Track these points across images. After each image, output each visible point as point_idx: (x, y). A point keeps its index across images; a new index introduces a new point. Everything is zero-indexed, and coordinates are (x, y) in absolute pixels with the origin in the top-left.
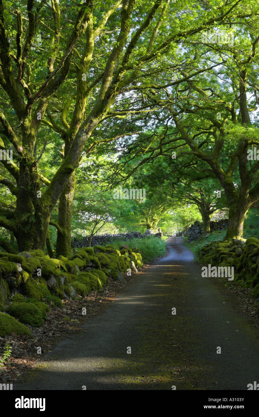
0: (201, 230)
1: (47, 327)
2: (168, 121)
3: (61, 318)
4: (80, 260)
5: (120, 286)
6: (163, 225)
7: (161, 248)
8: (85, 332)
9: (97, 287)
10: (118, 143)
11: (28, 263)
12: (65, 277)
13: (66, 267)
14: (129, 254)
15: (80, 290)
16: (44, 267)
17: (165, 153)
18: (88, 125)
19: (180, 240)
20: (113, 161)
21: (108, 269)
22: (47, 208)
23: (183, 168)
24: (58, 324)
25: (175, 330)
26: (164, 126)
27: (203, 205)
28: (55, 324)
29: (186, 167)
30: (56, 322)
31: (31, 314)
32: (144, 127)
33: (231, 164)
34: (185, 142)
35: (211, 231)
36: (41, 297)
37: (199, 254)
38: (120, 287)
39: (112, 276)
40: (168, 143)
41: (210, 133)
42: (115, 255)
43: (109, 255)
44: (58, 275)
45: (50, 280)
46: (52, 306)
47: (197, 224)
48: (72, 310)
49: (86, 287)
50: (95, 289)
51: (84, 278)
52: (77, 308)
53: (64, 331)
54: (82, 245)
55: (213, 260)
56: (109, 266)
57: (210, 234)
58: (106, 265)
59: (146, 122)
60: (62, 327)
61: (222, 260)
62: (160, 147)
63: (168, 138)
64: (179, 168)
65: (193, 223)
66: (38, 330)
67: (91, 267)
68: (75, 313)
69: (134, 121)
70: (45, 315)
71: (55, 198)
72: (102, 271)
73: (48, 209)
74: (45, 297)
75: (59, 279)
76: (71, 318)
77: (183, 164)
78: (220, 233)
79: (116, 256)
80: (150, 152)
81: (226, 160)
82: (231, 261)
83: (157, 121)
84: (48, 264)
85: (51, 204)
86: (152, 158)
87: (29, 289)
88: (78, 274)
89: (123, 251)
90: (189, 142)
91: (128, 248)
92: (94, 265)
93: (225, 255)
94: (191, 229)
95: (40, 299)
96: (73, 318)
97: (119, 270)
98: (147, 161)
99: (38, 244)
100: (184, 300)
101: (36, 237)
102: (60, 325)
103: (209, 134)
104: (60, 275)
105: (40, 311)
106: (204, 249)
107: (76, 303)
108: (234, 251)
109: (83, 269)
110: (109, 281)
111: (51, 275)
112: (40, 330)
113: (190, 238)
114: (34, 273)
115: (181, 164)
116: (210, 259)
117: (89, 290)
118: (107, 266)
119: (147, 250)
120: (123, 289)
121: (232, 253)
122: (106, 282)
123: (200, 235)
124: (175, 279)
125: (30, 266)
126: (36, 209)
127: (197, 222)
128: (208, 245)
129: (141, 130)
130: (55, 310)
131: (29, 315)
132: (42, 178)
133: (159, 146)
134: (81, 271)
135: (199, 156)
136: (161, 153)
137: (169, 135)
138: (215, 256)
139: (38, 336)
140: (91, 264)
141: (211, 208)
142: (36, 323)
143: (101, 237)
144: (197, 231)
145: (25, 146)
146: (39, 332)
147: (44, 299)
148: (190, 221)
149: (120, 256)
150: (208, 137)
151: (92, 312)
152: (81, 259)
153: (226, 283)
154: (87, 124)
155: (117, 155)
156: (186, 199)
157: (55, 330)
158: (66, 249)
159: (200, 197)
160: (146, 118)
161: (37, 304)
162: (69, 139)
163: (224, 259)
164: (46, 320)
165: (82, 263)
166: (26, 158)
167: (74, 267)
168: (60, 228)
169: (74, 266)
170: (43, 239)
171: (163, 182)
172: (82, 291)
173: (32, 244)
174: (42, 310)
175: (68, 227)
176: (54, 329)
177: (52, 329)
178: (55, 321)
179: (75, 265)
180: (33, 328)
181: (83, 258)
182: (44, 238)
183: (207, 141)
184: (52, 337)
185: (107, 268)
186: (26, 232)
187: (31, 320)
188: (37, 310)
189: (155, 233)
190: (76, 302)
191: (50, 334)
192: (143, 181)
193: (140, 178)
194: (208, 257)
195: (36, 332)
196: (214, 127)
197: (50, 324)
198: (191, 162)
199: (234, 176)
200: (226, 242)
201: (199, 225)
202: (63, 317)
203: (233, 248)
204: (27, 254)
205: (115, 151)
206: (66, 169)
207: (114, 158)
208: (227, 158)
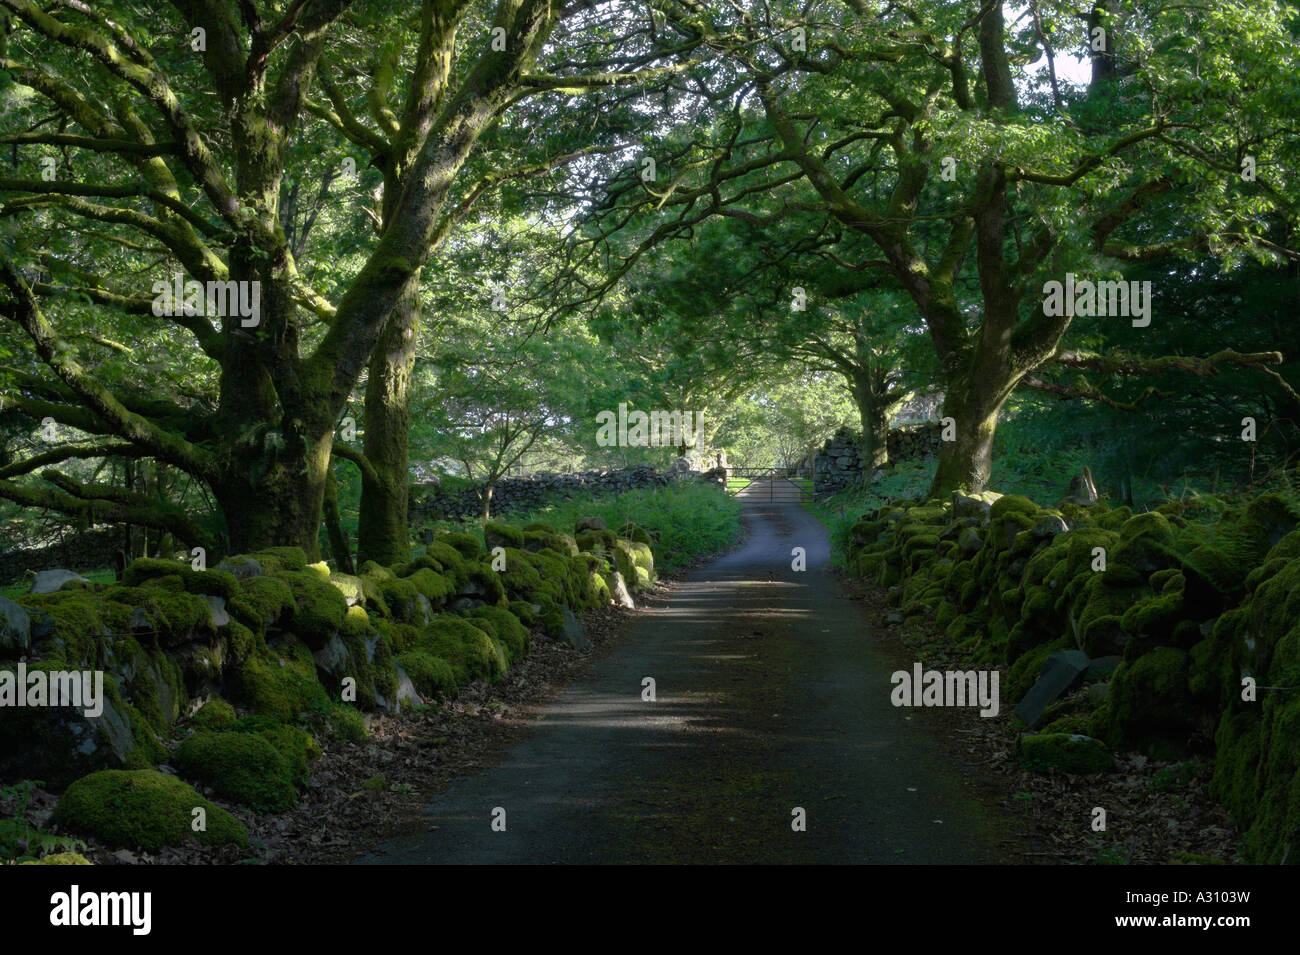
0: (859, 460)
1: (309, 814)
2: (740, 99)
3: (357, 781)
4: (437, 575)
5: (570, 660)
6: (733, 441)
7: (722, 523)
8: (433, 830)
9: (489, 668)
10: (575, 171)
11: (252, 596)
12: (376, 638)
13: (387, 601)
14: (607, 549)
15: (430, 680)
16: (305, 606)
17: (733, 207)
18: (457, 124)
19: (786, 493)
20: (559, 233)
21: (532, 602)
22: (324, 402)
23: (794, 254)
24: (347, 800)
25: (732, 819)
26: (728, 114)
27: (865, 374)
28: (335, 803)
29: (802, 251)
30: (339, 794)
31: (254, 770)
32: (661, 119)
33: (953, 242)
34: (798, 169)
35: (892, 463)
36: (293, 710)
37: (846, 542)
38: (570, 665)
39: (546, 628)
40: (742, 173)
41: (883, 139)
42: (556, 553)
43: (536, 556)
44: (354, 632)
45: (326, 650)
46: (331, 737)
47: (845, 439)
48: (398, 748)
49: (449, 668)
50: (480, 674)
51: (445, 637)
52: (414, 742)
53: (364, 826)
54: (460, 510)
55: (890, 563)
56: (535, 594)
57: (889, 472)
58: (525, 588)
59: (667, 102)
60: (356, 814)
61: (916, 568)
62: (712, 188)
63: (744, 153)
64: (778, 257)
65: (831, 434)
66: (274, 824)
67: (473, 597)
68: (408, 761)
69: (627, 97)
70: (303, 772)
71: (349, 369)
72: (510, 609)
73: (328, 408)
74: (306, 709)
75: (356, 644)
76: (393, 778)
77: (793, 243)
78: (921, 468)
79: (560, 559)
80: (681, 202)
81: (938, 227)
82: (946, 570)
83: (703, 99)
84: (319, 596)
85: (335, 389)
86: (689, 225)
87: (253, 683)
88: (427, 622)
89: (586, 536)
90: (812, 168)
91: (604, 527)
92: (482, 592)
93: (925, 551)
94: (823, 454)
95: (289, 715)
96: (396, 779)
97: (570, 605)
98: (672, 233)
99: (296, 522)
100: (777, 712)
101: (287, 499)
102: (352, 805)
103: (878, 143)
104: (361, 633)
105: (284, 762)
106: (860, 526)
107: (414, 726)
108: (954, 536)
109: (444, 606)
110: (533, 643)
111: (330, 635)
112: (282, 825)
113: (822, 486)
114: (272, 629)
115: (786, 242)
116: (879, 560)
117: (464, 679)
118: (528, 593)
119: (673, 531)
120: (578, 670)
121: (952, 543)
122: (522, 647)
123: (855, 476)
124: (755, 633)
125: (259, 603)
126: (285, 406)
127: (843, 433)
128: (876, 513)
129: (652, 130)
130: (339, 752)
131: (245, 773)
132: (311, 297)
133: (709, 185)
134: (439, 612)
135: (846, 216)
136: (716, 206)
137: (745, 143)
138: (898, 552)
139: (273, 847)
140: (471, 589)
141: (891, 386)
142: (271, 801)
143: (524, 483)
144: (843, 462)
145: (245, 196)
146: (280, 832)
147: (303, 716)
148: (820, 428)
149: (575, 558)
150: (875, 151)
151: (467, 757)
152: (439, 572)
153: (923, 648)
154: (453, 119)
155: (571, 212)
156: (808, 354)
157: (333, 824)
158: (393, 538)
159: (853, 350)
160: (666, 88)
161: (276, 738)
162: (398, 169)
163: (922, 564)
164: (303, 789)
165: (442, 585)
166: (248, 237)
167: (414, 600)
168: (369, 466)
169: (414, 598)
170: (313, 505)
171: (728, 302)
172: (437, 681)
173: (275, 523)
174: (291, 758)
175: (397, 464)
176: (330, 818)
177: (325, 820)
178: (337, 791)
179: (415, 592)
180: (260, 818)
181: (446, 567)
182: (316, 502)
183: (873, 165)
184: (321, 849)
185: (527, 599)
186: (252, 481)
187: (254, 792)
188: (273, 757)
189: (705, 470)
190: (415, 720)
191: (316, 840)
192: (660, 298)
193: (647, 288)
194: (875, 554)
195: (269, 834)
196: (897, 118)
197: (320, 801)
198: (819, 235)
199: (964, 280)
200: (935, 504)
201: (849, 443)
202: (366, 777)
203: (953, 524)
204: (247, 563)
205: (564, 199)
206: (384, 270)
207: (562, 223)
208: (941, 221)
